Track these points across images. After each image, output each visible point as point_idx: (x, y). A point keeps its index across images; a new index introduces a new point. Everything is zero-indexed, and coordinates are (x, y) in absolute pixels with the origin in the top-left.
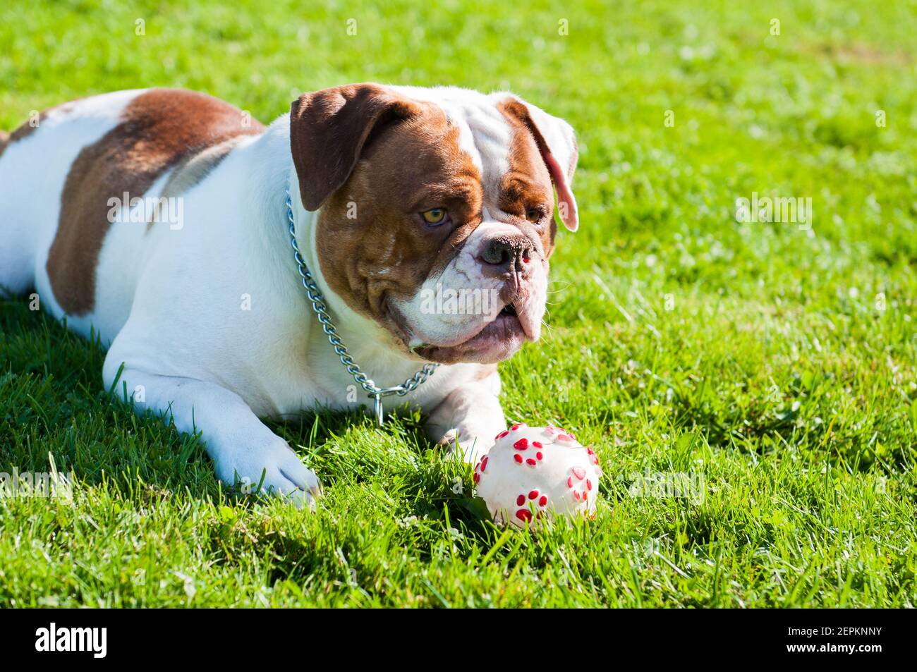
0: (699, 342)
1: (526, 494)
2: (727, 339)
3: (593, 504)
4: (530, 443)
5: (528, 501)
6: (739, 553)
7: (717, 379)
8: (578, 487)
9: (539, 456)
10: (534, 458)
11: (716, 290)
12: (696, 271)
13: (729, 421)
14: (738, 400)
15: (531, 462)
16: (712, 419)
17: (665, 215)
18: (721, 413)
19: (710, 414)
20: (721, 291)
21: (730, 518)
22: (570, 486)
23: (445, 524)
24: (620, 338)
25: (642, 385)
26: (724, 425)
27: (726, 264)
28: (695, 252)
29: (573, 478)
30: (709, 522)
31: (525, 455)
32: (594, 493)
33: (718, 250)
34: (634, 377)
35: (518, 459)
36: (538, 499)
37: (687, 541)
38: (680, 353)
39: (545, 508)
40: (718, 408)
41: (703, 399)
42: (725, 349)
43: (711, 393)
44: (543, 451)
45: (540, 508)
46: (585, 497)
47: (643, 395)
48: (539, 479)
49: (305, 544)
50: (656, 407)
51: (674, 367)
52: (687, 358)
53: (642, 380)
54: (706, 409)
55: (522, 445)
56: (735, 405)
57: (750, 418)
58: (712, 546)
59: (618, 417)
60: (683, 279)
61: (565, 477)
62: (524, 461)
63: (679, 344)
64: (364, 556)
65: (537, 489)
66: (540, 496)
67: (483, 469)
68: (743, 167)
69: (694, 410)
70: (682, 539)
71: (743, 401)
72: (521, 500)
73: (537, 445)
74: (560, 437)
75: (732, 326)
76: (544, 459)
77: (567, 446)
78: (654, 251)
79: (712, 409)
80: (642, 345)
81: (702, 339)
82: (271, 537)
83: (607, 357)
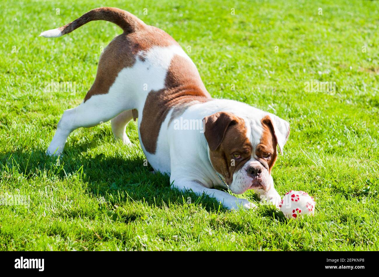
0: (338, 170)
1: (295, 209)
2: (346, 169)
3: (313, 212)
4: (295, 195)
5: (296, 211)
6: (355, 224)
7: (344, 181)
8: (310, 207)
9: (298, 199)
10: (297, 199)
11: (341, 155)
12: (334, 150)
13: (348, 192)
14: (351, 186)
15: (296, 200)
16: (344, 192)
17: (321, 132)
18: (346, 190)
19: (343, 190)
20: (343, 156)
21: (352, 215)
22: (307, 207)
23: (273, 218)
24: (313, 169)
25: (322, 183)
26: (347, 194)
27: (343, 147)
28: (333, 143)
29: (308, 205)
30: (346, 217)
31: (294, 199)
32: (314, 209)
33: (340, 143)
34: (319, 180)
35: (292, 200)
36: (298, 211)
37: (340, 222)
38: (332, 174)
39: (301, 213)
40: (345, 189)
41: (341, 186)
42: (346, 172)
43: (343, 184)
44: (299, 197)
45: (299, 213)
46: (312, 210)
47: (322, 186)
48: (299, 205)
49: (236, 224)
50: (326, 189)
51: (331, 178)
52: (334, 175)
53: (322, 181)
54: (342, 189)
55: (293, 196)
56: (350, 188)
57: (355, 191)
58: (348, 222)
59: (316, 192)
60: (330, 152)
61: (306, 204)
62: (294, 200)
63: (332, 171)
64: (254, 225)
65: (298, 208)
66: (299, 210)
67: (282, 203)
68: (346, 115)
69: (338, 189)
70: (339, 221)
71: (352, 187)
72: (294, 211)
73: (297, 196)
74: (304, 194)
75: (348, 165)
76: (300, 199)
77: (306, 196)
78: (319, 144)
79: (343, 189)
80: (320, 171)
81: (339, 169)
82: (227, 222)
83: (310, 175)
